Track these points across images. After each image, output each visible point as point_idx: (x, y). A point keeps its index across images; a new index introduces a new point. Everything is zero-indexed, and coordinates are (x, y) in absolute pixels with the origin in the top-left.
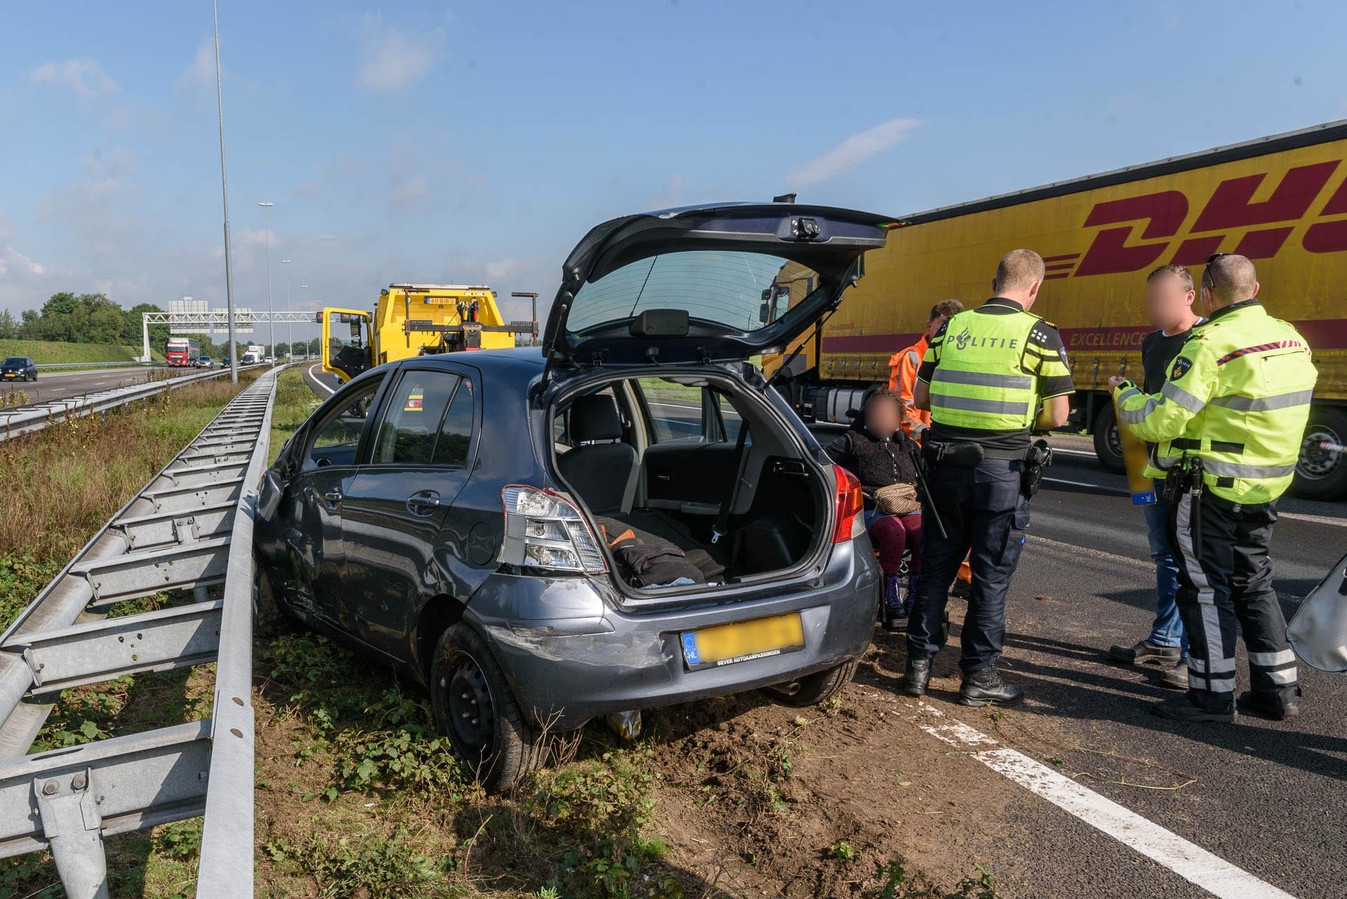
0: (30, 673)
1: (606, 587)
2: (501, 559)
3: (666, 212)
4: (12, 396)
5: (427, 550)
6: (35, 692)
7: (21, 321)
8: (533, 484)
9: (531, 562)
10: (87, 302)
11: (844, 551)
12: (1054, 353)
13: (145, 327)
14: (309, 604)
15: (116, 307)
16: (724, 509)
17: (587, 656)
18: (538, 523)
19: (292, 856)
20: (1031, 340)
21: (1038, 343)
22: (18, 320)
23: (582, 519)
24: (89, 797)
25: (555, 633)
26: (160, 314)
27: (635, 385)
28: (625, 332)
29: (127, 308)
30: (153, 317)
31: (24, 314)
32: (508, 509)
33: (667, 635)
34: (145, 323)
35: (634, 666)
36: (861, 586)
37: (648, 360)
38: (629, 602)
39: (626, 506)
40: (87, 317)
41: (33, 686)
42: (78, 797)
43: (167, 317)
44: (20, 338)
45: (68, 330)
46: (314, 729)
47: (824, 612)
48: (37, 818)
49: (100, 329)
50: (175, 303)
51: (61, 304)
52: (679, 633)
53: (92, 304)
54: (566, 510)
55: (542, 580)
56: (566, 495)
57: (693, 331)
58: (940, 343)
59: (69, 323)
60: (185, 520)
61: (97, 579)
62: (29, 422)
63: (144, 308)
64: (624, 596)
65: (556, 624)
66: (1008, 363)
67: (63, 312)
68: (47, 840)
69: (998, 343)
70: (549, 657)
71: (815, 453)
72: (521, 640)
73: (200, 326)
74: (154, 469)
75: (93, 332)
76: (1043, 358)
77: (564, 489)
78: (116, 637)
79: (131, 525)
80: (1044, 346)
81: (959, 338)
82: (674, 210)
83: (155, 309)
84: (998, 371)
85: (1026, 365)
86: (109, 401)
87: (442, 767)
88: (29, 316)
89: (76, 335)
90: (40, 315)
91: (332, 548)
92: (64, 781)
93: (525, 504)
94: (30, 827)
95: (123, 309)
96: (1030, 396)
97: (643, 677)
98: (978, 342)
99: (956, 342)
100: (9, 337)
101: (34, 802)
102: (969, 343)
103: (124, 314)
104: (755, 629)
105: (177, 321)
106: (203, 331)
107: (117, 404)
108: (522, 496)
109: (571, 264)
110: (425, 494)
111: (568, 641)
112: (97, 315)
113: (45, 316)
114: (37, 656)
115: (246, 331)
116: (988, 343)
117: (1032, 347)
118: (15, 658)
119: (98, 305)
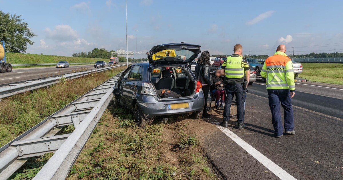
0: (75, 108)
1: (156, 97)
2: (141, 93)
3: (162, 45)
4: (83, 69)
5: (134, 92)
6: (76, 111)
7: (88, 54)
8: (147, 82)
9: (145, 93)
10: (101, 50)
11: (197, 93)
12: (246, 63)
13: (112, 55)
14: (122, 102)
15: (107, 51)
16: (184, 88)
17: (153, 107)
18: (146, 88)
19: (109, 134)
20: (242, 61)
21: (243, 62)
22: (87, 54)
23: (153, 87)
24: (78, 118)
25: (148, 104)
26: (115, 52)
27: (174, 68)
28: (164, 60)
29: (109, 51)
30: (114, 53)
31: (88, 52)
32: (143, 86)
33: (166, 105)
34: (112, 54)
35: (160, 109)
36: (199, 99)
37: (168, 64)
38: (160, 100)
39: (172, 88)
40: (101, 53)
41: (76, 110)
42: (77, 118)
43: (116, 53)
44: (87, 57)
45: (97, 56)
46: (118, 120)
47: (193, 103)
48: (72, 120)
49: (103, 56)
50: (118, 50)
51: (96, 50)
52: (167, 104)
53: (102, 50)
54: (151, 86)
55: (146, 96)
56: (151, 84)
57: (175, 60)
58: (226, 63)
59: (97, 54)
60: (105, 89)
61: (88, 97)
62: (85, 74)
63: (112, 51)
64: (159, 99)
65: (148, 102)
66: (239, 66)
67: (96, 52)
68: (73, 123)
69: (237, 63)
70: (147, 107)
71: (195, 79)
72: (143, 104)
73: (123, 55)
74: (104, 82)
75: (102, 56)
76: (245, 64)
77: (151, 83)
78: (88, 103)
79: (96, 90)
80: (245, 62)
81: (229, 62)
82: (164, 45)
83: (114, 51)
84: (237, 68)
85: (242, 66)
86: (101, 70)
87: (134, 124)
88: (89, 53)
89: (98, 56)
90: (92, 52)
91: (124, 93)
92: (75, 116)
93: (145, 85)
94: (71, 122)
95: (108, 51)
96: (243, 71)
97: (161, 111)
98: (233, 63)
99: (229, 63)
100: (85, 57)
101: (72, 118)
102: (231, 63)
103: (108, 52)
104: (180, 105)
105: (118, 54)
106: (123, 56)
107: (103, 70)
108: (145, 84)
109: (151, 52)
110: (134, 84)
111: (150, 105)
112: (103, 53)
113: (93, 53)
114: (77, 105)
115: (132, 56)
116: (235, 63)
117: (242, 63)
118: (73, 106)
119: (103, 51)
